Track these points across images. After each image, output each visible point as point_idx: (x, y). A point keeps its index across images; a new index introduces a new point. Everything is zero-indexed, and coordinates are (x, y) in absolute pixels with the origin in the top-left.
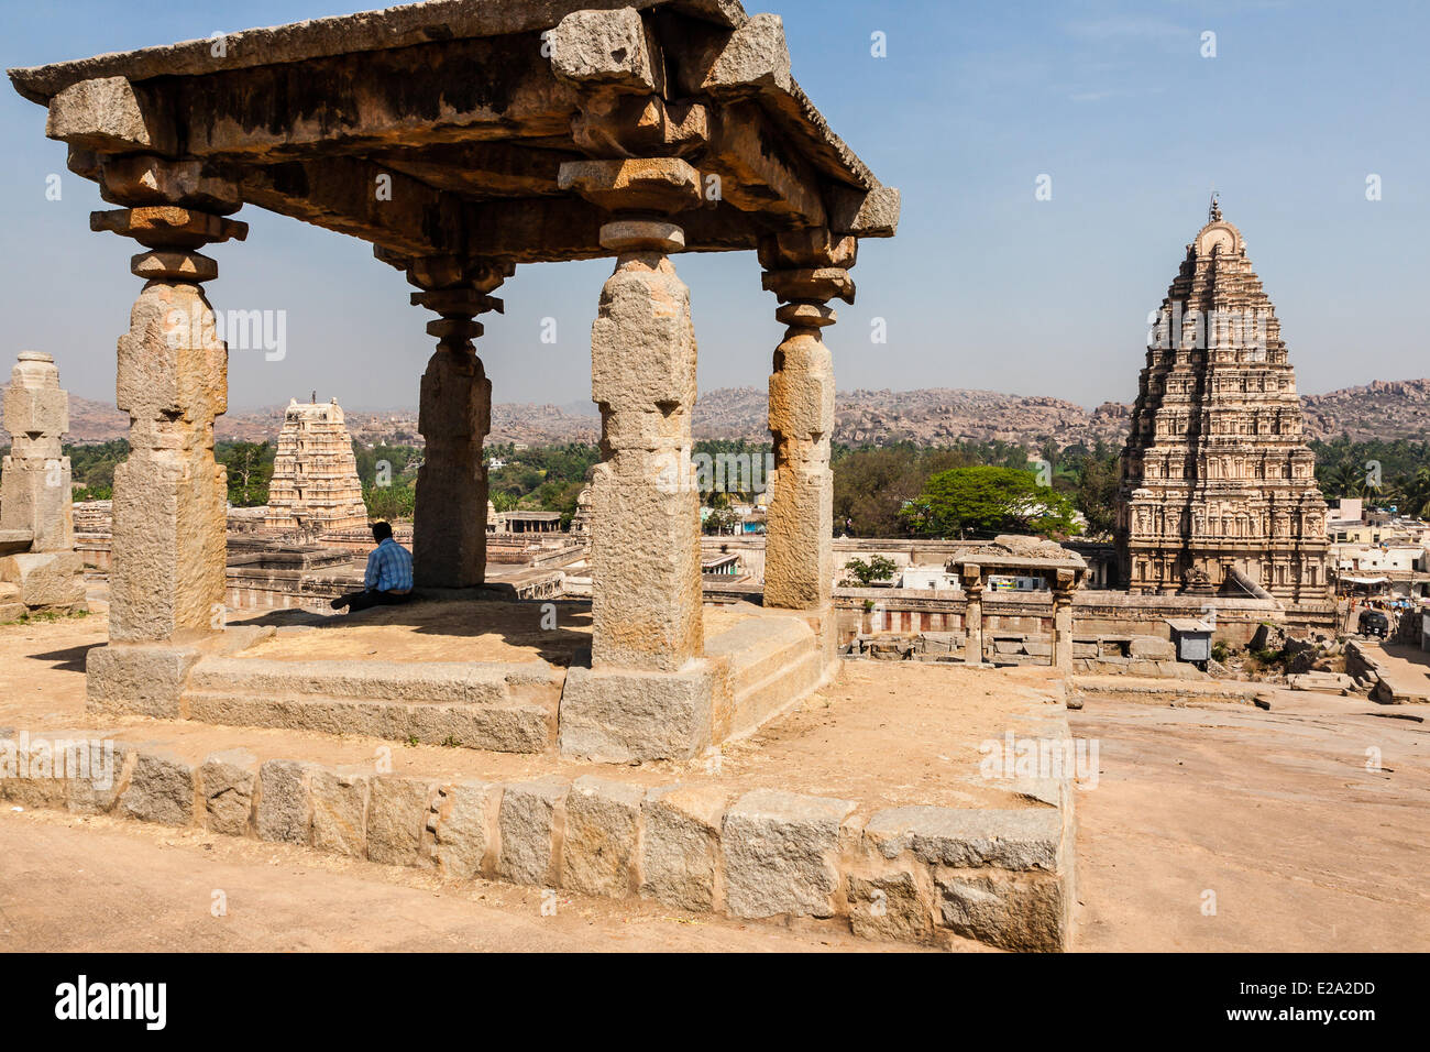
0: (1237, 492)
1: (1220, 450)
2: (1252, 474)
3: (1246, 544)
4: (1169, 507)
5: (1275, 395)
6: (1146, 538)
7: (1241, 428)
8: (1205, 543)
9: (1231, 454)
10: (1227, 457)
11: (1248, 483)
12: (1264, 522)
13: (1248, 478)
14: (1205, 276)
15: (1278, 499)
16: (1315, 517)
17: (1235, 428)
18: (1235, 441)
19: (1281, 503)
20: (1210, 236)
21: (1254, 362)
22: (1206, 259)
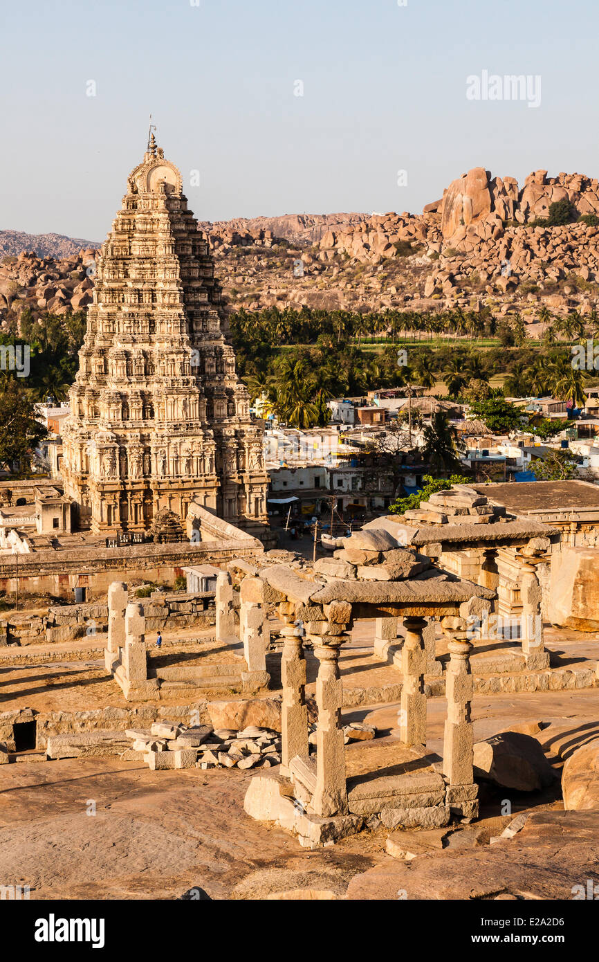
2: (203, 414)
3: (202, 481)
6: (111, 481)
8: (166, 483)
9: (185, 395)
11: (201, 423)
12: (215, 458)
13: (201, 418)
14: (149, 213)
15: (226, 436)
16: (257, 452)
17: (187, 369)
18: (188, 382)
19: (228, 440)
20: (153, 173)
21: (198, 301)
22: (150, 196)
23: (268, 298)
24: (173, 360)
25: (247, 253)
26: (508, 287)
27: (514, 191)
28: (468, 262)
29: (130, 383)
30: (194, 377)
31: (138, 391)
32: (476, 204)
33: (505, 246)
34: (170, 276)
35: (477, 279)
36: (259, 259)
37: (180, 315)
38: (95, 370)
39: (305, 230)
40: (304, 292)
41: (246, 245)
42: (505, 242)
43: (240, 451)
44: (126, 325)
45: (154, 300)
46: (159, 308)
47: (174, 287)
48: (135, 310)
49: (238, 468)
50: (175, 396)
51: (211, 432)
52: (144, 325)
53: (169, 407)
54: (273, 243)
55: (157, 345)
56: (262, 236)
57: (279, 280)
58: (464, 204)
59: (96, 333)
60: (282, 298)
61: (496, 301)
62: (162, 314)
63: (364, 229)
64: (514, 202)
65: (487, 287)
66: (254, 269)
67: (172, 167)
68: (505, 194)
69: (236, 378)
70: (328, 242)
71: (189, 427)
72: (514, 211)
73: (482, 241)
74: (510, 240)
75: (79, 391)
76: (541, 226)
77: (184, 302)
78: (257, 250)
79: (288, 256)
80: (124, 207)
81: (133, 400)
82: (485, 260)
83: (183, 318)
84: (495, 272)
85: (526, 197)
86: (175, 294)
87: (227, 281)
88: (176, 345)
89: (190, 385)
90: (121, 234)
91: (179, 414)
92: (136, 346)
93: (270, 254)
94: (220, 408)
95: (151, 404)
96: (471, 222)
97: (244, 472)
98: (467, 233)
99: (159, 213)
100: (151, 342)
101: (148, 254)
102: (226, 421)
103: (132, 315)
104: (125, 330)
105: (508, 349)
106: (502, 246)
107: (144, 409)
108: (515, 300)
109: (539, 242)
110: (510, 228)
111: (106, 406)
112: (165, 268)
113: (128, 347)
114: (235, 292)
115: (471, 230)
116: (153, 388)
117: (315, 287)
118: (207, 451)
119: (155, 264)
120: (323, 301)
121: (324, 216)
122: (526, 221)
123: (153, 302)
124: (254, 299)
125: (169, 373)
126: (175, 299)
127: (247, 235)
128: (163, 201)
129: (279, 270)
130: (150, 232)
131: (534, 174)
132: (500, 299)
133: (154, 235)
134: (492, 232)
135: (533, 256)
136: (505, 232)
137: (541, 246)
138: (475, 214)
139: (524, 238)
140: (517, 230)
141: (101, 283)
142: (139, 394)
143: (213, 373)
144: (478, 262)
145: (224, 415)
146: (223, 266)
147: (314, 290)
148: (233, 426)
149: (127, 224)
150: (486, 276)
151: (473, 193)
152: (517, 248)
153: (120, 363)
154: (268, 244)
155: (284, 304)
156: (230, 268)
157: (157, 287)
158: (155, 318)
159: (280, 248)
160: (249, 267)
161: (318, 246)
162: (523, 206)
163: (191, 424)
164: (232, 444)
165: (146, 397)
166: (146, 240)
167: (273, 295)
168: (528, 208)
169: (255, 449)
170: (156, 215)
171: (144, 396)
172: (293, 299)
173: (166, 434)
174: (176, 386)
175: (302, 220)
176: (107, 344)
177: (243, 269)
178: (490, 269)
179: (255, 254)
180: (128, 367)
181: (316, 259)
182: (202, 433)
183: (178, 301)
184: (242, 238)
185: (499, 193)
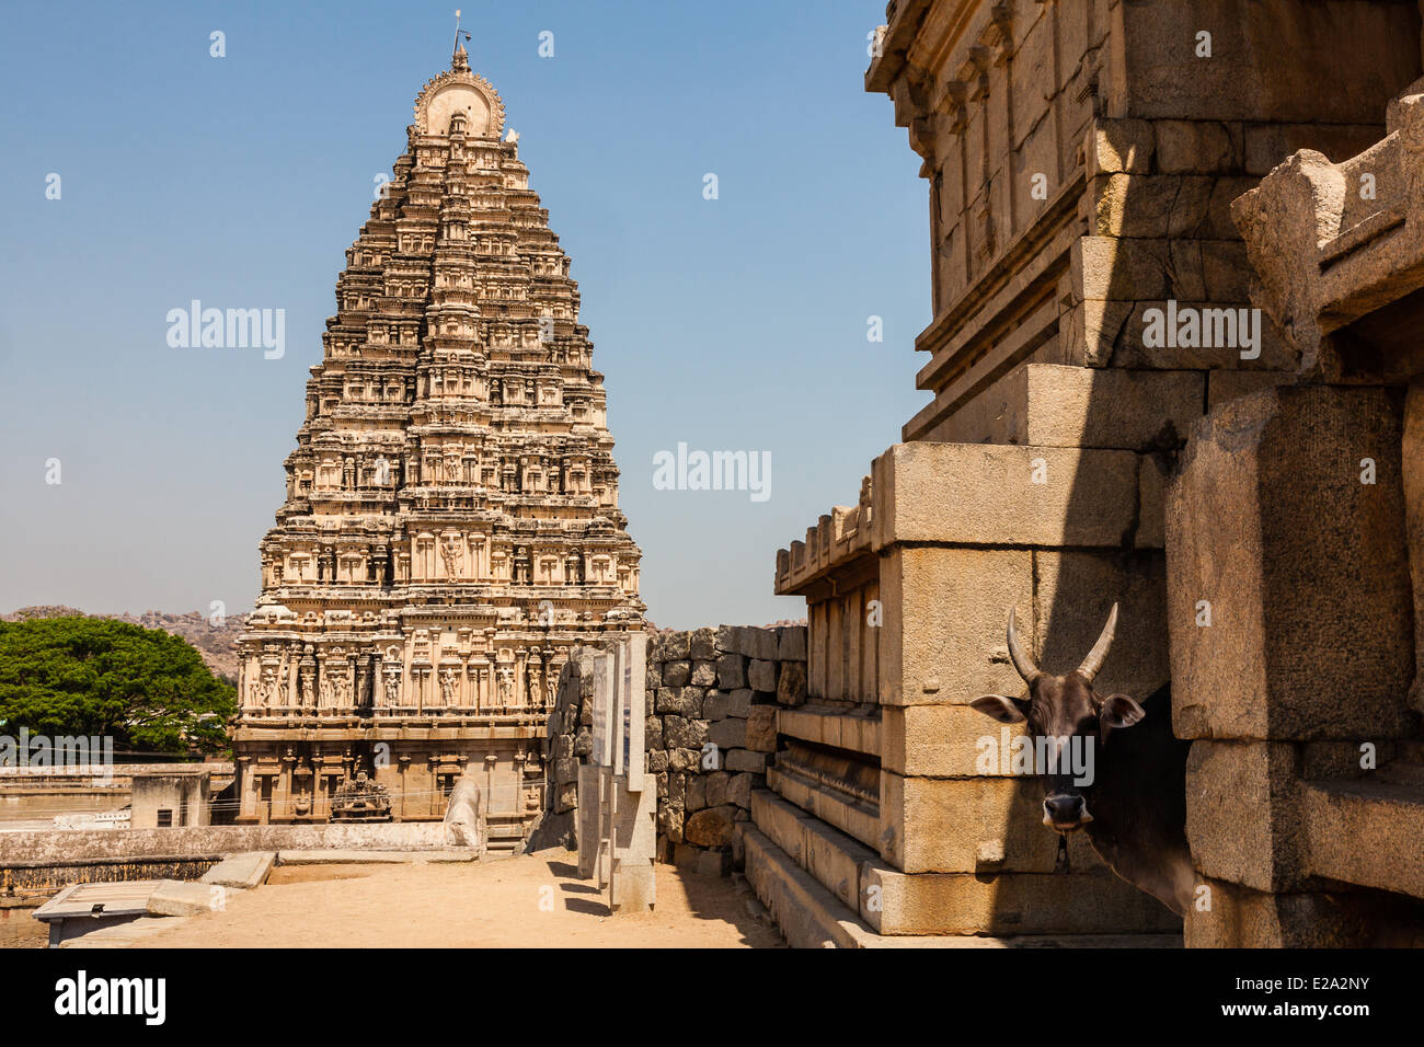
0: (471, 609)
1: (436, 518)
2: (504, 572)
3: (485, 724)
4: (330, 645)
5: (556, 413)
6: (273, 719)
7: (486, 474)
8: (399, 725)
9: (459, 525)
10: (452, 533)
11: (496, 592)
12: (527, 677)
13: (495, 579)
19: (561, 636)
20: (445, 98)
22: (435, 141)
51: (516, 612)
81: (345, 539)
148: (573, 606)
163: (469, 592)
173: (407, 612)
182: (490, 611)
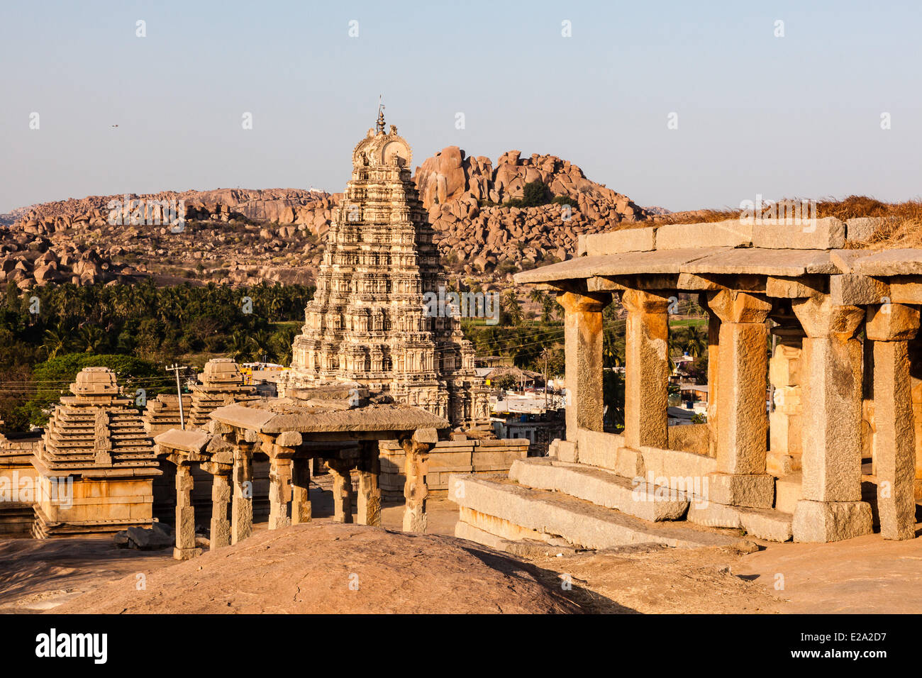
13: (435, 370)
14: (384, 184)
15: (456, 387)
16: (482, 402)
17: (423, 325)
18: (425, 337)
19: (458, 391)
20: (388, 148)
21: (427, 264)
22: (384, 168)
23: (238, 274)
24: (412, 317)
25: (204, 227)
26: (486, 266)
27: (488, 171)
28: (445, 241)
29: (371, 337)
30: (429, 333)
31: (379, 345)
32: (450, 183)
33: (482, 226)
34: (406, 241)
35: (455, 258)
36: (216, 234)
37: (416, 276)
38: (331, 325)
39: (239, 206)
40: (275, 269)
41: (201, 220)
42: (481, 222)
43: (467, 402)
44: (366, 284)
45: (389, 262)
46: (395, 270)
47: (410, 250)
48: (374, 271)
49: (465, 417)
50: (414, 350)
51: (444, 383)
52: (381, 285)
53: (408, 360)
54: (230, 218)
55: (394, 303)
56: (218, 211)
57: (239, 256)
58: (438, 183)
59: (330, 292)
60: (252, 274)
61: (475, 280)
62: (401, 275)
63: (326, 205)
64: (488, 181)
65: (466, 266)
66: (211, 244)
67: (404, 142)
68: (480, 174)
69: (462, 334)
70: (287, 218)
71: (426, 378)
72: (489, 191)
73: (458, 220)
74: (486, 220)
75: (315, 345)
76: (516, 206)
77: (418, 264)
78: (214, 225)
79: (247, 231)
80: (356, 177)
81: (375, 353)
82: (462, 240)
83: (419, 279)
84: (473, 251)
85: (501, 177)
86: (412, 257)
87: (185, 256)
88: (414, 303)
89: (426, 340)
90: (355, 202)
91: (417, 366)
92: (375, 303)
93: (227, 229)
94: (449, 361)
95: (390, 358)
96: (446, 201)
97: (470, 420)
98: (443, 212)
99: (393, 183)
100: (388, 301)
101: (384, 220)
102: (455, 373)
103: (371, 275)
104: (366, 289)
105: (505, 328)
106: (478, 226)
107: (384, 361)
108: (494, 280)
109: (515, 222)
110: (485, 208)
111: (352, 358)
112: (403, 234)
113: (369, 304)
114: (201, 268)
115: (446, 209)
116: (392, 342)
117: (286, 264)
118: (441, 400)
119: (390, 229)
120: (296, 277)
121: (260, 192)
122: (500, 202)
123: (388, 264)
124: (222, 275)
125: (408, 328)
126: (411, 262)
127: (203, 208)
128: (397, 173)
129: (237, 246)
130: (385, 201)
131: (507, 154)
132: (479, 279)
133: (388, 204)
134: (468, 212)
135: (510, 236)
136: (480, 212)
137: (517, 226)
138: (449, 192)
139: (500, 218)
140: (493, 210)
141: (335, 246)
142: (380, 347)
143: (442, 329)
144: (454, 241)
145: (452, 368)
146: (179, 240)
147: (286, 267)
148: (459, 378)
149: (360, 193)
150: (464, 256)
151: (448, 172)
152: (493, 228)
153: (362, 318)
154: (224, 218)
155: (255, 280)
156: (187, 243)
157: (391, 251)
158: (391, 278)
159: (238, 223)
160: (206, 243)
161: (277, 222)
162: (497, 186)
163: (428, 376)
164: (461, 394)
165: (385, 351)
166: (382, 208)
167: (243, 271)
168: (502, 188)
169: (481, 399)
170: (389, 186)
171: (385, 349)
172: (264, 275)
173: (407, 384)
174: (414, 340)
175: (236, 195)
176: (343, 302)
177: (200, 244)
178: (468, 248)
179: (212, 229)
180: (369, 323)
181: (276, 235)
182: (437, 384)
183: (414, 264)
184: (198, 212)
185: (474, 172)
